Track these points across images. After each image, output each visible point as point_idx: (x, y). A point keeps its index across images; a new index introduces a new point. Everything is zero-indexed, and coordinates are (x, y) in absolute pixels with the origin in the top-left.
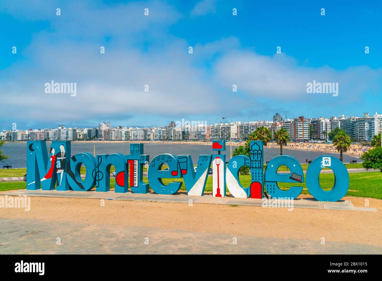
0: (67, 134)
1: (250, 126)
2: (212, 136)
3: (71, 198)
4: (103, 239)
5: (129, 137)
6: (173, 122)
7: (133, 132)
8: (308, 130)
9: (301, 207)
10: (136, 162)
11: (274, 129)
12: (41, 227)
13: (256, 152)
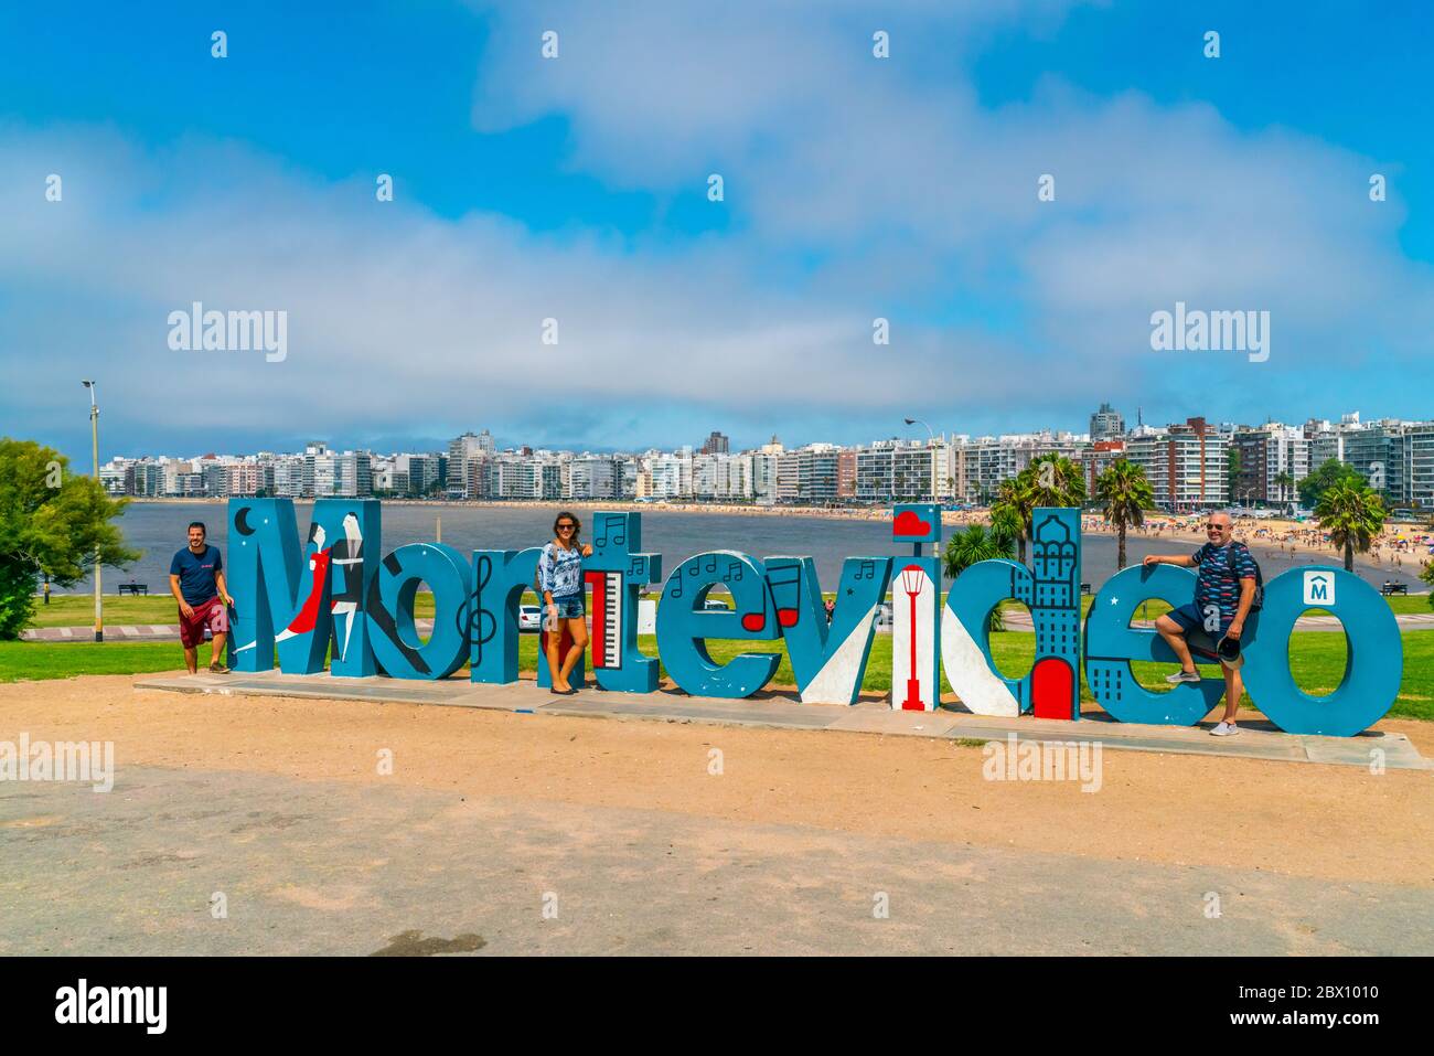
0: (338, 475)
1: (1003, 451)
2: (861, 486)
3: (387, 702)
4: (522, 848)
5: (560, 485)
6: (718, 434)
7: (572, 470)
8: (1223, 468)
9: (1222, 753)
10: (614, 579)
11: (1093, 464)
12: (300, 800)
13: (1053, 549)
